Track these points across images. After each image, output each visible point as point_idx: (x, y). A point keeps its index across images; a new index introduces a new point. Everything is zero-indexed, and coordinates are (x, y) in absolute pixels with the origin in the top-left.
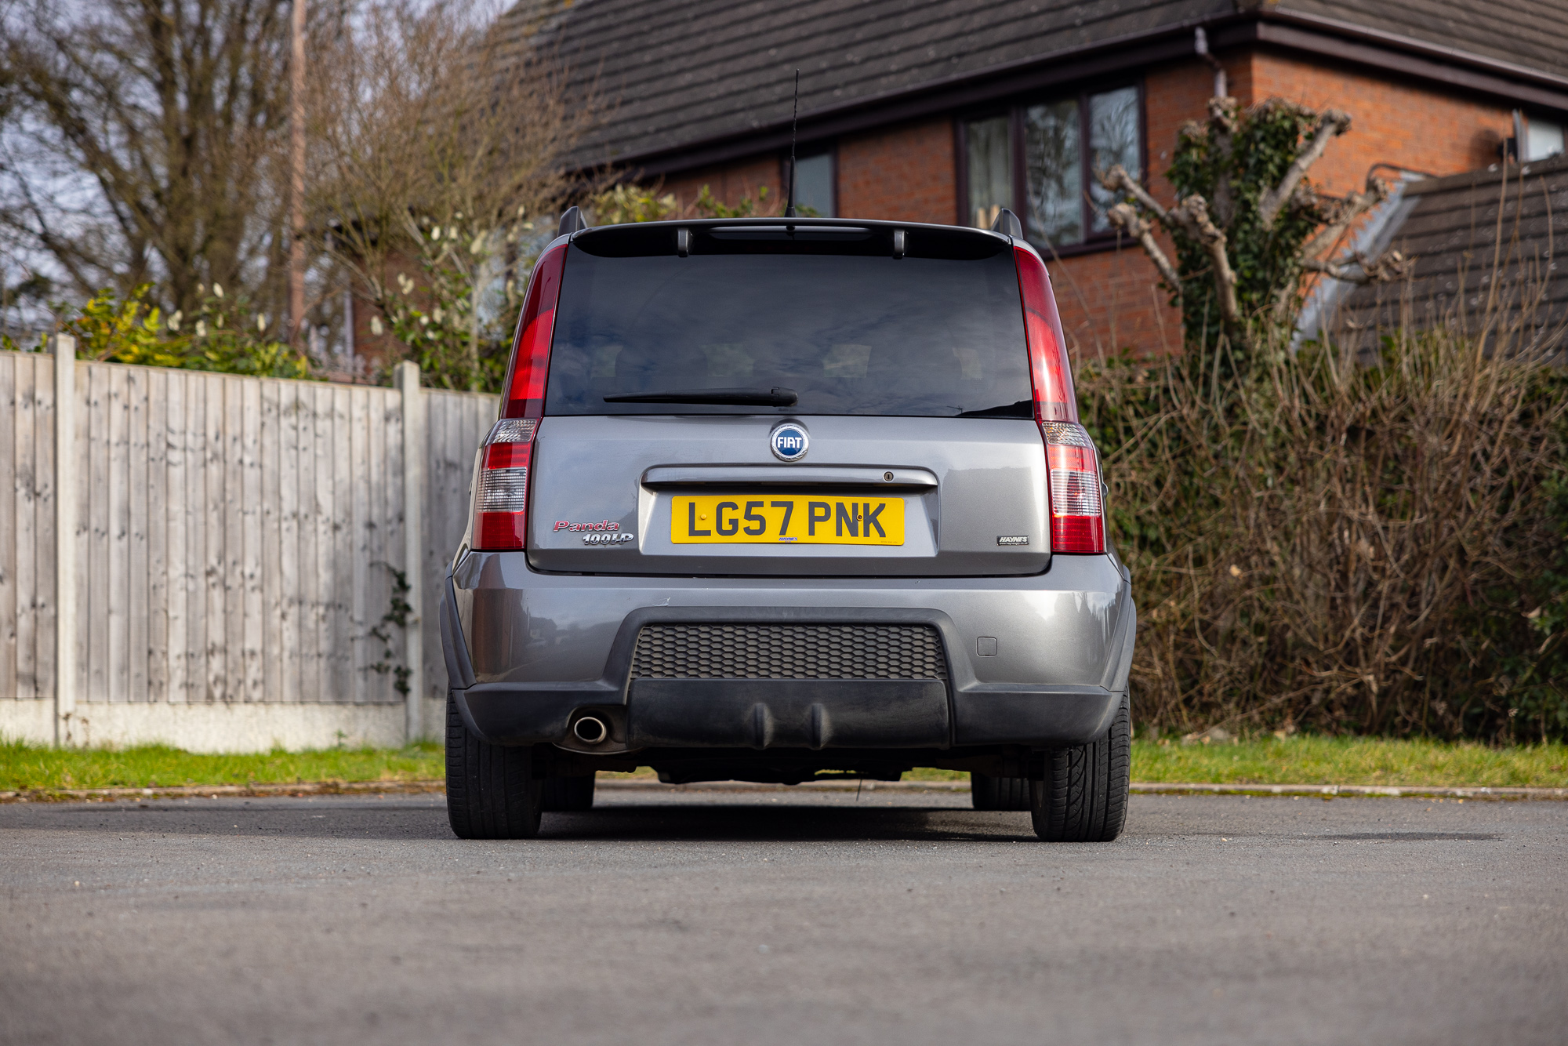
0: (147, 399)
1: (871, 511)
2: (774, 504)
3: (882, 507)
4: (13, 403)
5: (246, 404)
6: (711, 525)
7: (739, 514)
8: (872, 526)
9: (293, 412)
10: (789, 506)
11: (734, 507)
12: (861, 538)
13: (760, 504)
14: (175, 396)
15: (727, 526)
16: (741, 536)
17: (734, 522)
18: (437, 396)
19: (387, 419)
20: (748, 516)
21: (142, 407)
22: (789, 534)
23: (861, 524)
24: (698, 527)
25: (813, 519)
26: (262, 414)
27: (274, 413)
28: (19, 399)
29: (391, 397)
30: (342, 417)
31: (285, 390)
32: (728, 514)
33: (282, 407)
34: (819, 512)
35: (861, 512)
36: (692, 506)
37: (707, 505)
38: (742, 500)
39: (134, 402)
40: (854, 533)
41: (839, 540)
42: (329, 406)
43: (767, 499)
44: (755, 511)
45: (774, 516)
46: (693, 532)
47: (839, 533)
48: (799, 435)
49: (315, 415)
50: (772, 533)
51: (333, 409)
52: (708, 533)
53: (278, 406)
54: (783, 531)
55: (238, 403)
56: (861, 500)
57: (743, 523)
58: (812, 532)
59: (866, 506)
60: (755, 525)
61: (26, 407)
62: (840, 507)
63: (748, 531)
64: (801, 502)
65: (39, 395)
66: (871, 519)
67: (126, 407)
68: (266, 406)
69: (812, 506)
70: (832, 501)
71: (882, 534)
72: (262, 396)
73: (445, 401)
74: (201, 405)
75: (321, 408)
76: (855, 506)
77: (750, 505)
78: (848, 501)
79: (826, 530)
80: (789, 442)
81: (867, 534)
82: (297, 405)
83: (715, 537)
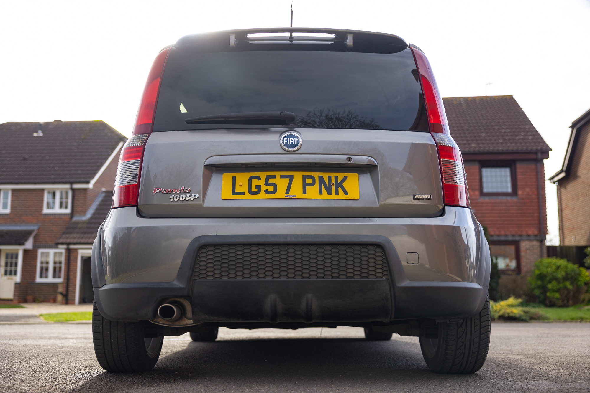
1: (339, 180)
2: (282, 177)
3: (345, 178)
6: (245, 189)
7: (262, 183)
8: (340, 189)
10: (291, 178)
11: (259, 178)
12: (333, 196)
13: (274, 177)
15: (254, 189)
16: (262, 195)
17: (259, 187)
20: (267, 184)
22: (291, 193)
23: (333, 188)
24: (238, 190)
25: (305, 185)
32: (255, 182)
34: (309, 181)
35: (333, 181)
36: (234, 179)
37: (242, 179)
38: (263, 175)
40: (329, 193)
41: (321, 197)
43: (278, 174)
44: (271, 181)
45: (282, 184)
46: (234, 193)
47: (321, 193)
48: (296, 137)
50: (281, 193)
52: (243, 193)
54: (288, 192)
56: (333, 175)
57: (264, 188)
58: (304, 192)
59: (336, 178)
60: (271, 188)
62: (321, 179)
63: (266, 192)
64: (298, 176)
66: (339, 185)
69: (304, 178)
70: (316, 175)
71: (346, 193)
76: (330, 178)
77: (268, 178)
78: (325, 176)
79: (313, 192)
80: (291, 141)
81: (337, 193)
83: (247, 196)
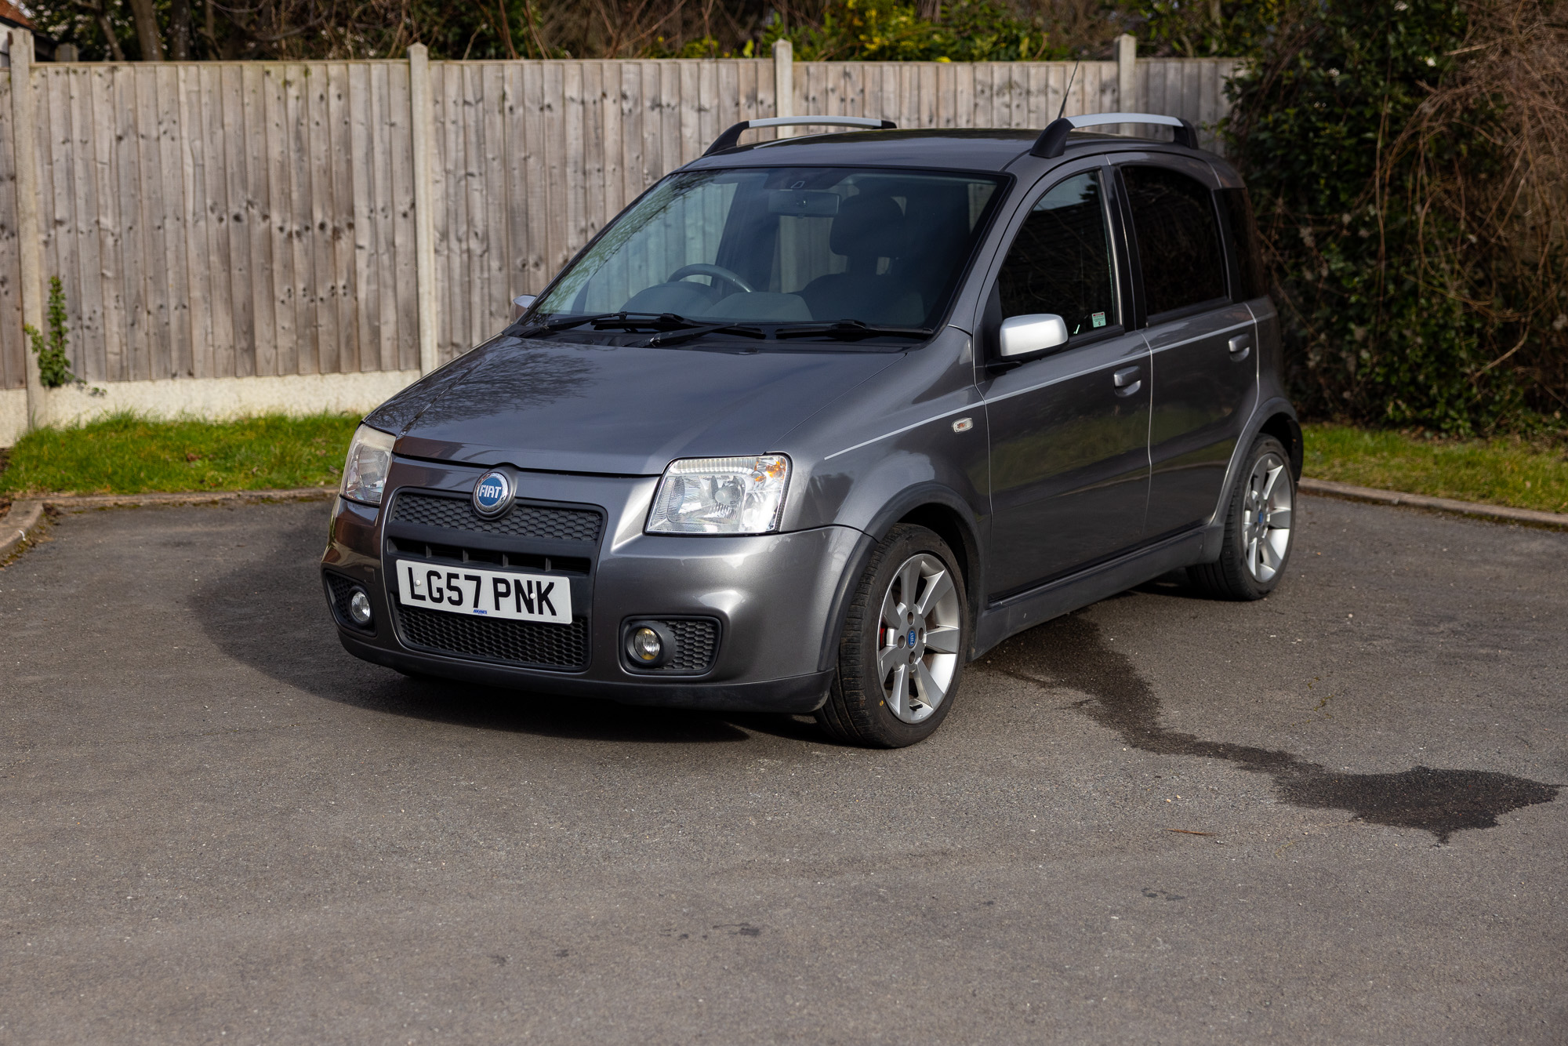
0: (862, 91)
4: (737, 104)
5: (959, 89)
9: (1006, 91)
14: (890, 86)
18: (1155, 65)
19: (1103, 91)
21: (858, 99)
26: (975, 96)
27: (987, 93)
28: (743, 101)
29: (1107, 69)
30: (1056, 92)
31: (999, 71)
33: (995, 88)
39: (850, 95)
42: (1043, 83)
49: (1028, 92)
51: (1047, 86)
53: (991, 88)
55: (952, 87)
61: (749, 107)
65: (760, 96)
67: (843, 100)
68: (979, 88)
72: (975, 80)
73: (1165, 69)
74: (915, 92)
75: (1033, 87)
82: (1010, 85)
